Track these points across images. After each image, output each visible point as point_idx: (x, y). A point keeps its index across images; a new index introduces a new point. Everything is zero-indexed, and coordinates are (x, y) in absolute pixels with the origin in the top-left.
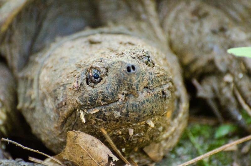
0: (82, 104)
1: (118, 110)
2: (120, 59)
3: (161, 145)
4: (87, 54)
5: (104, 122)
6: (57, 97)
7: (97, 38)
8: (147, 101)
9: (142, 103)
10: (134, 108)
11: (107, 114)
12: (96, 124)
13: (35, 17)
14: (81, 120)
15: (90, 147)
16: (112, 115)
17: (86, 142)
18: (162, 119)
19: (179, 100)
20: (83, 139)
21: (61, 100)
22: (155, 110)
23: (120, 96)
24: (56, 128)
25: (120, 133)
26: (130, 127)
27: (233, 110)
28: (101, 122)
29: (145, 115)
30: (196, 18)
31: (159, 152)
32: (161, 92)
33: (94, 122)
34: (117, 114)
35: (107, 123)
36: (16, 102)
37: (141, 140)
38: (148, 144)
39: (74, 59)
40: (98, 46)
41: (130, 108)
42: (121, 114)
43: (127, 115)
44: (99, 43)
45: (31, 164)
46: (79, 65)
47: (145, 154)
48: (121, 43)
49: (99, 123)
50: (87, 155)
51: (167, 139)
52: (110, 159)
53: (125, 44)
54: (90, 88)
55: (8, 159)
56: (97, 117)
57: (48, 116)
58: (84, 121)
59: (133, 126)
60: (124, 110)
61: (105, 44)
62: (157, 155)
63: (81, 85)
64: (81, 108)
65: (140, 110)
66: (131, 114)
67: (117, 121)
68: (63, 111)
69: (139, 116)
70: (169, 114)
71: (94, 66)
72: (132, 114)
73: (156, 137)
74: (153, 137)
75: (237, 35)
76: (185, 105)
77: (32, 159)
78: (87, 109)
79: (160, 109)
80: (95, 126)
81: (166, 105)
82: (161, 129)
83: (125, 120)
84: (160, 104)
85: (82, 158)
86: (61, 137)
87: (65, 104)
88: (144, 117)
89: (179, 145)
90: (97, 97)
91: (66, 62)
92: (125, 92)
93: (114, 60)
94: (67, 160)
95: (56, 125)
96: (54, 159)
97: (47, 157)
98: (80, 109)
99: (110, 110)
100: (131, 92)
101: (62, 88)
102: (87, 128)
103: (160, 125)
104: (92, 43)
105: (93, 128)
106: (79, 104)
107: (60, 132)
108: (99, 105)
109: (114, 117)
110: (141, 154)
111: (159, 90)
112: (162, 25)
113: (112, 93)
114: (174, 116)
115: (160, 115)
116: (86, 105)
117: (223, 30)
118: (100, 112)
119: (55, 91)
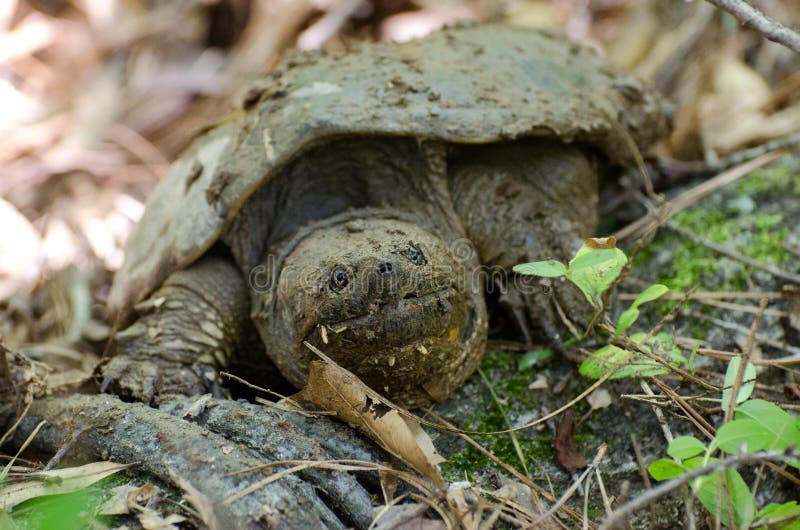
0: (322, 316)
1: (371, 328)
2: (375, 254)
3: (447, 380)
4: (339, 247)
5: (354, 345)
6: (293, 307)
7: (357, 224)
8: (413, 316)
9: (405, 319)
10: (394, 326)
11: (357, 334)
12: (344, 346)
13: (274, 195)
14: (322, 339)
15: (342, 384)
16: (364, 336)
17: (336, 377)
18: (442, 341)
19: (473, 313)
20: (333, 373)
21: (299, 311)
22: (425, 329)
23: (372, 306)
24: (296, 349)
25: (376, 361)
26: (390, 353)
27: (548, 326)
28: (349, 344)
29: (411, 336)
30: (503, 199)
31: (444, 389)
32: (435, 304)
33: (341, 344)
34: (371, 335)
35: (357, 347)
36: (249, 309)
37: (412, 376)
38: (427, 380)
39: (319, 254)
40: (357, 235)
41: (388, 327)
42: (376, 333)
43: (383, 335)
44: (360, 231)
45: (259, 406)
46: (324, 262)
47: (424, 391)
48: (388, 232)
49: (348, 347)
50: (338, 395)
51: (456, 371)
52: (369, 401)
53: (393, 233)
54: (334, 295)
55: (227, 398)
56: (345, 338)
57: (286, 332)
58: (326, 340)
59: (395, 351)
60: (380, 329)
61: (368, 234)
62: (441, 393)
63: (322, 290)
64: (323, 322)
65: (402, 329)
66: (389, 335)
67: (372, 344)
68: (301, 326)
69: (401, 338)
70: (454, 334)
71: (339, 262)
72: (392, 334)
73: (438, 369)
74: (432, 369)
75: (559, 225)
76: (481, 322)
77: (261, 400)
78: (331, 325)
79: (434, 328)
80: (343, 350)
81: (445, 322)
82: (442, 356)
83: (381, 343)
84: (434, 321)
85: (330, 399)
86: (303, 363)
87: (304, 317)
88: (409, 339)
89: (468, 381)
90: (342, 307)
91: (309, 257)
92: (379, 301)
93: (366, 255)
94: (310, 402)
95: (296, 346)
96: (291, 401)
97: (280, 398)
98: (321, 324)
99: (361, 328)
100: (387, 300)
101: (300, 294)
102: (334, 353)
103: (440, 351)
104: (352, 231)
105: (340, 352)
106: (319, 317)
107: (300, 356)
108: (344, 320)
109: (366, 338)
110: (418, 392)
111: (433, 300)
112: (455, 209)
113: (362, 303)
114: (465, 336)
115: (435, 335)
116: (328, 319)
117: (540, 216)
118: (348, 330)
119: (292, 297)
